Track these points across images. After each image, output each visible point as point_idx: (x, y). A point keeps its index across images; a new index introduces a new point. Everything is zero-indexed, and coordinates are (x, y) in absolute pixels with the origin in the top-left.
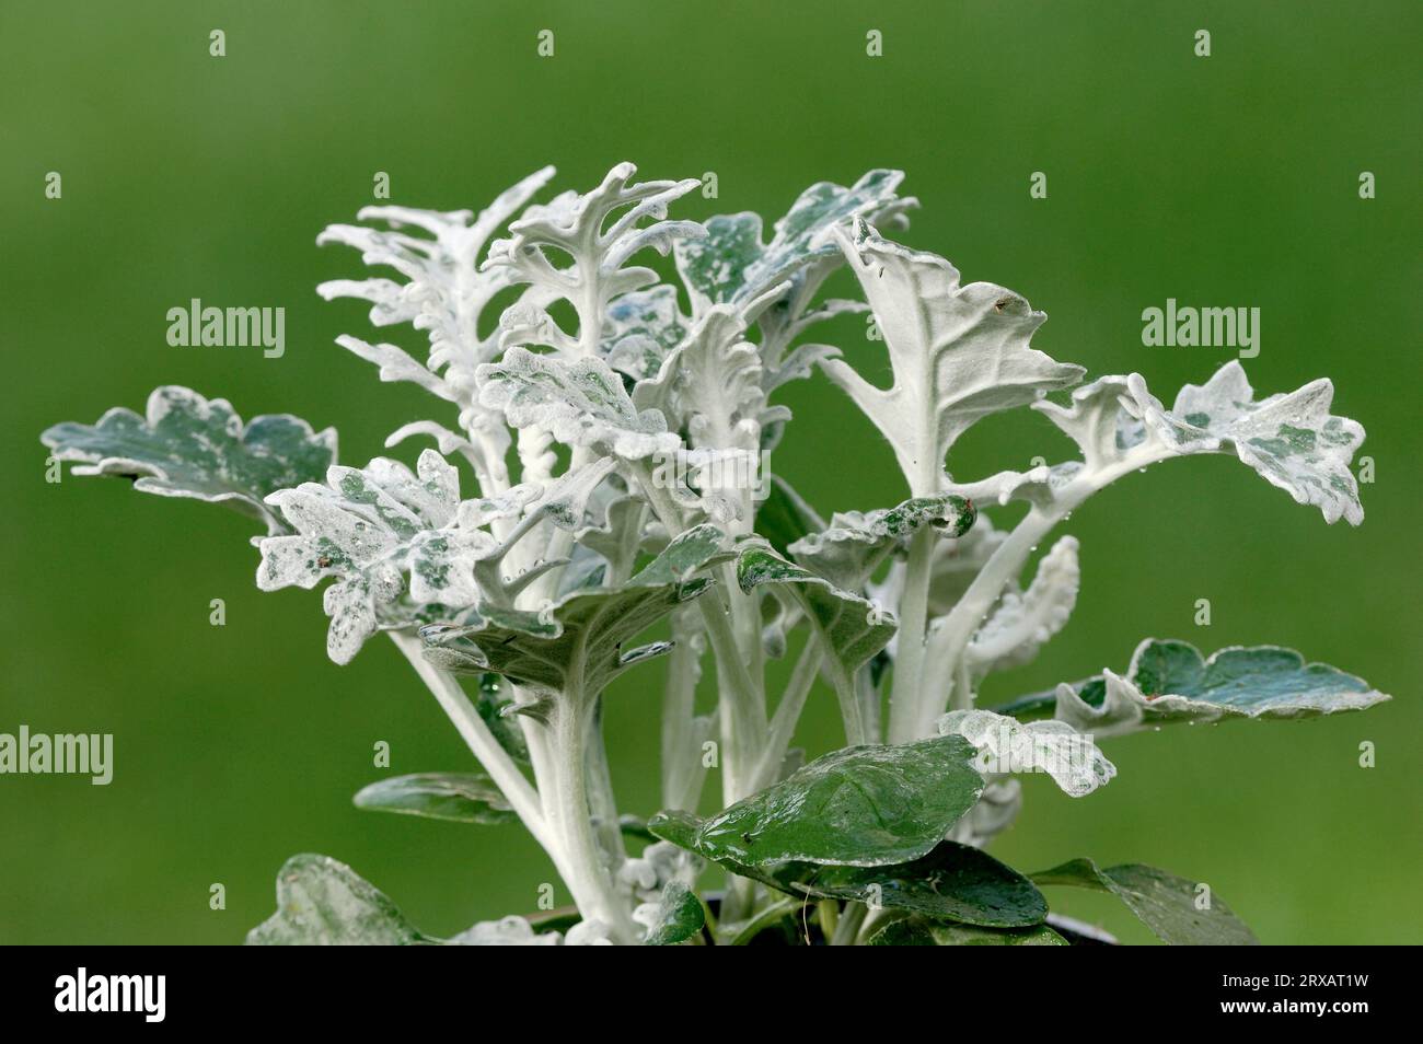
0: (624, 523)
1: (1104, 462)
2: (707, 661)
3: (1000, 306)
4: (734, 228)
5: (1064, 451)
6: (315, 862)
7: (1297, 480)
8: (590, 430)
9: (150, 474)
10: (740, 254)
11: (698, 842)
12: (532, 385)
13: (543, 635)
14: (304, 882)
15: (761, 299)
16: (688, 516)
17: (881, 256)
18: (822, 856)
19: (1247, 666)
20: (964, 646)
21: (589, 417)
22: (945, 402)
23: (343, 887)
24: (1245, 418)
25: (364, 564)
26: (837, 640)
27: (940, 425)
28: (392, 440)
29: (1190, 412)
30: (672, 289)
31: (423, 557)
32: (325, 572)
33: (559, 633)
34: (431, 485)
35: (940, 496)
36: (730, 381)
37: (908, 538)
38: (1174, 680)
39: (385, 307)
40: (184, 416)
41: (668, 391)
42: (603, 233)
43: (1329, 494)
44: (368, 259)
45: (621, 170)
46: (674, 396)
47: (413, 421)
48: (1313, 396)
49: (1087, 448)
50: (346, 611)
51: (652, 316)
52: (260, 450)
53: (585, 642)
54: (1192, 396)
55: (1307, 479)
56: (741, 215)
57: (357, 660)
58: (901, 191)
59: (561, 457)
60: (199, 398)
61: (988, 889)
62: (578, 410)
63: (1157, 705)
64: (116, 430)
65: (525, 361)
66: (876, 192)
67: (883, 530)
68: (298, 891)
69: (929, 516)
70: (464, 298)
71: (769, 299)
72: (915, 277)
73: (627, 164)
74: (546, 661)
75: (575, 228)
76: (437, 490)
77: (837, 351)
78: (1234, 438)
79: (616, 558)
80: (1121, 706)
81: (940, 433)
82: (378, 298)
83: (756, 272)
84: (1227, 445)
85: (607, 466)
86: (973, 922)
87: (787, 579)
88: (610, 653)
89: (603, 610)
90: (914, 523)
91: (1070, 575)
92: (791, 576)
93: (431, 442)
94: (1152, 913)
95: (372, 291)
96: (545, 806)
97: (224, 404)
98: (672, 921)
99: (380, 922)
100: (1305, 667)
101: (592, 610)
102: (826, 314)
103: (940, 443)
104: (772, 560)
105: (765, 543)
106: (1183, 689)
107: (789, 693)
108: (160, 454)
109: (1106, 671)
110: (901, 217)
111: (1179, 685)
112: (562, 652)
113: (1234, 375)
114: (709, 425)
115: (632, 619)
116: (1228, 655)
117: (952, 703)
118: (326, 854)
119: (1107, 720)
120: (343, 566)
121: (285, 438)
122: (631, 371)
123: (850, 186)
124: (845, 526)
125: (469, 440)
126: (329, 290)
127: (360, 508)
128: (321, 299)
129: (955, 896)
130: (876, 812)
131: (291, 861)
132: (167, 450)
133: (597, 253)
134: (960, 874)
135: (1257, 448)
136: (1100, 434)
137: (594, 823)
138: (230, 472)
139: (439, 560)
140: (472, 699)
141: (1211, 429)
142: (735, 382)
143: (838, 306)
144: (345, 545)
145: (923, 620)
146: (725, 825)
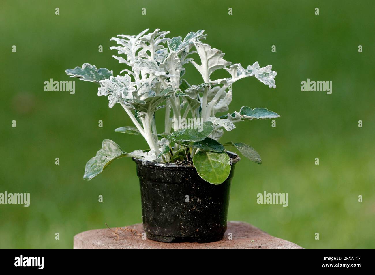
0: (158, 86)
1: (235, 78)
2: (171, 109)
3: (217, 52)
4: (177, 39)
5: (229, 76)
6: (108, 140)
7: (264, 81)
8: (151, 71)
9: (82, 77)
10: (178, 43)
11: (168, 138)
12: (142, 64)
13: (143, 104)
14: (106, 143)
15: (181, 50)
16: (167, 85)
17: (199, 44)
18: (187, 140)
19: (259, 111)
20: (213, 107)
21: (151, 69)
22: (209, 68)
23: (112, 144)
24: (258, 71)
25: (115, 92)
26: (192, 106)
27: (209, 71)
28: (121, 72)
29: (249, 70)
30: (167, 49)
31: (124, 91)
32: (109, 93)
33: (145, 103)
34: (126, 80)
35: (208, 83)
36: (175, 63)
37: (204, 89)
38: (247, 113)
39: (120, 51)
40: (88, 68)
41: (165, 65)
42: (155, 40)
43: (270, 83)
44: (118, 43)
45: (157, 30)
46: (166, 66)
47: (124, 69)
48: (269, 67)
49: (232, 75)
50: (112, 99)
51: (164, 53)
52: (100, 74)
53: (150, 105)
54: (250, 67)
55: (267, 81)
56: (178, 37)
57: (113, 107)
58: (204, 33)
59: (148, 75)
60: (91, 65)
61: (215, 146)
62: (149, 68)
63: (243, 117)
64: (77, 70)
65: (141, 60)
66: (200, 34)
67: (199, 88)
68: (105, 145)
69: (206, 86)
70: (133, 50)
71: (181, 51)
72: (204, 47)
73: (158, 29)
74: (144, 108)
75: (150, 39)
76: (127, 80)
77: (193, 59)
78: (255, 74)
79: (157, 92)
80: (238, 117)
81: (209, 72)
82: (119, 49)
83: (180, 46)
84: (254, 75)
85: (154, 77)
86: (212, 151)
87: (183, 95)
88: (155, 107)
89: (153, 100)
90: (204, 87)
91: (231, 96)
92: (184, 95)
93: (127, 73)
94: (242, 150)
95: (118, 48)
96: (145, 132)
97: (95, 66)
98: (164, 150)
99: (118, 150)
100: (268, 111)
101: (151, 100)
102: (191, 53)
103: (209, 74)
104: (181, 92)
105: (180, 90)
106: (248, 115)
107: (184, 114)
108: (84, 74)
109: (235, 111)
110: (205, 38)
111: (247, 114)
112: (147, 106)
113: (256, 64)
114: (172, 71)
115: (158, 102)
116: (256, 109)
117: (211, 116)
118: (110, 139)
119: (236, 119)
120: (112, 92)
121: (104, 72)
122: (159, 62)
123: (196, 32)
124: (193, 87)
125: (133, 73)
126: (112, 48)
127: (114, 83)
128: (110, 49)
129: (210, 147)
130: (196, 133)
131: (104, 140)
132: (85, 73)
133: (153, 43)
134: (211, 143)
135: (259, 76)
136: (234, 73)
137: (153, 135)
138: (95, 77)
139: (127, 92)
140: (134, 114)
141: (252, 72)
142: (176, 64)
143: (193, 52)
144: (112, 89)
145: (206, 103)
146: (172, 135)
